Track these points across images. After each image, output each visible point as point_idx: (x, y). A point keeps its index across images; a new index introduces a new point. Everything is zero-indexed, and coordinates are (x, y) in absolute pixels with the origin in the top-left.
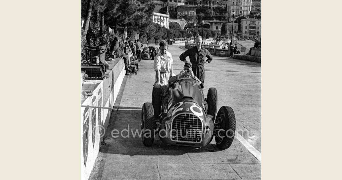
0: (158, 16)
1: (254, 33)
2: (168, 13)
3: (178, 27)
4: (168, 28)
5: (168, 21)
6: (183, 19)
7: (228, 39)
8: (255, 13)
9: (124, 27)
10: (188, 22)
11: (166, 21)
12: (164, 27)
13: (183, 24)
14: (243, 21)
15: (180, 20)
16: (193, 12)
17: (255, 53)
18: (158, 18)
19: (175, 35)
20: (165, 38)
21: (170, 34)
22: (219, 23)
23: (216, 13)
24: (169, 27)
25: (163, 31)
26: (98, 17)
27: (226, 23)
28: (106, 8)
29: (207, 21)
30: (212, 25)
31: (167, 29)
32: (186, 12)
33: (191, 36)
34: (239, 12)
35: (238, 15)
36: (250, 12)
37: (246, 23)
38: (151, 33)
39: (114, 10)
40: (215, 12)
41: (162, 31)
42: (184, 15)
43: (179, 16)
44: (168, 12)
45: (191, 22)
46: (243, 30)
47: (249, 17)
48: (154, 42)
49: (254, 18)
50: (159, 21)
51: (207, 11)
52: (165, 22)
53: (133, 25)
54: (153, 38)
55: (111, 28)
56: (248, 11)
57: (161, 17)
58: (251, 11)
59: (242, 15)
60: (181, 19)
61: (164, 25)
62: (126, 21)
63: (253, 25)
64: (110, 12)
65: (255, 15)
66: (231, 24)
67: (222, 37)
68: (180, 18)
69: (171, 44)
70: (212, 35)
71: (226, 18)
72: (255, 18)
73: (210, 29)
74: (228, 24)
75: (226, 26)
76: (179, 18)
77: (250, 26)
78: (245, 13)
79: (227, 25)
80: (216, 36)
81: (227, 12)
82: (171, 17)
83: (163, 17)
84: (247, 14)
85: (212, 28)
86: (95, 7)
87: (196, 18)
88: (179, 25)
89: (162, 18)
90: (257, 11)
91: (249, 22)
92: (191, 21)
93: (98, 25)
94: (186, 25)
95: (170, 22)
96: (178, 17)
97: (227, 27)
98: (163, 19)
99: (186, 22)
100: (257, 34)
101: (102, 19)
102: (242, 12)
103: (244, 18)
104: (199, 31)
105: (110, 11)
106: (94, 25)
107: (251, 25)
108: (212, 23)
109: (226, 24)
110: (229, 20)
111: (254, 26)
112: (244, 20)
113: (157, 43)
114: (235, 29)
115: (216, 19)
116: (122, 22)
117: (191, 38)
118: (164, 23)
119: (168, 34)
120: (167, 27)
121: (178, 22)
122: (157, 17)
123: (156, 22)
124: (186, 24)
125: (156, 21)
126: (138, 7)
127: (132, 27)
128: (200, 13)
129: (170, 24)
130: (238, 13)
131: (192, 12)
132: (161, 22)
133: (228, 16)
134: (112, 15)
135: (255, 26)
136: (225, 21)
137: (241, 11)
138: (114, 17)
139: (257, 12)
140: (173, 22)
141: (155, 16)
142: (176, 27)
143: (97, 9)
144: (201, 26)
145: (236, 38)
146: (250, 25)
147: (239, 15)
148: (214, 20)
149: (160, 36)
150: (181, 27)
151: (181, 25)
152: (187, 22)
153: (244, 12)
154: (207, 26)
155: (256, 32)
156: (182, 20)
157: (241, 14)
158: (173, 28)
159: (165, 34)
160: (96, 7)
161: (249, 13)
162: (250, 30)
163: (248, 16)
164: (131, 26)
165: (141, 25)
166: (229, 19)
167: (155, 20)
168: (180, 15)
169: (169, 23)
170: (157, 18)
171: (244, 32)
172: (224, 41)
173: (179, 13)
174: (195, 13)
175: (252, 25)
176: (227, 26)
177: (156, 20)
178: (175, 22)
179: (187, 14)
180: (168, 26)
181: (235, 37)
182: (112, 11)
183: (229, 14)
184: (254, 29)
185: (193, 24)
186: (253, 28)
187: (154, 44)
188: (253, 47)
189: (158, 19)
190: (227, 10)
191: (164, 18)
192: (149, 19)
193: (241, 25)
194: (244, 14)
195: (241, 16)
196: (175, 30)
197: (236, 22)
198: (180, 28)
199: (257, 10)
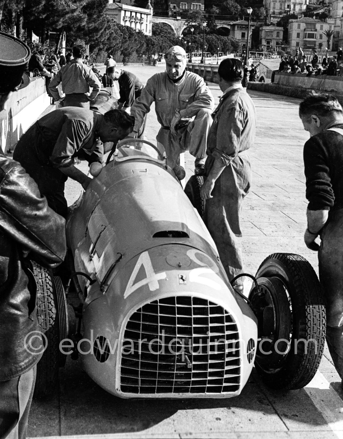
0: (131, 12)
1: (314, 46)
2: (151, 7)
3: (169, 33)
4: (150, 34)
5: (150, 21)
6: (179, 18)
7: (264, 57)
8: (315, 9)
9: (58, 33)
10: (189, 23)
11: (147, 21)
12: (140, 33)
13: (180, 27)
14: (292, 22)
15: (174, 20)
16: (200, 5)
17: (280, 79)
18: (131, 14)
19: (161, 47)
20: (142, 52)
21: (153, 45)
22: (247, 27)
23: (242, 7)
24: (153, 32)
25: (138, 39)
26: (14, 18)
27: (261, 26)
28: (24, 6)
29: (224, 21)
30: (234, 30)
31: (146, 36)
32: (186, 4)
33: (193, 49)
34: (286, 6)
35: (283, 11)
36: (307, 6)
37: (299, 27)
38: (112, 43)
39: (40, 6)
40: (240, 6)
41: (135, 40)
42: (181, 11)
43: (172, 11)
44: (149, 4)
45: (193, 24)
46: (291, 40)
47: (303, 15)
48: (122, 59)
49: (312, 17)
50: (134, 20)
51: (225, 4)
52: (145, 23)
53: (74, 30)
54: (119, 53)
55: (37, 35)
56: (302, 4)
57: (136, 13)
58: (308, 4)
59: (292, 12)
60: (176, 18)
61: (142, 28)
62: (60, 25)
63: (312, 30)
64: (34, 9)
65: (315, 13)
66: (271, 28)
67: (252, 54)
68: (174, 16)
69: (154, 64)
70: (232, 48)
71: (261, 16)
72: (314, 18)
73: (230, 37)
74: (264, 28)
75: (260, 32)
76: (172, 16)
77: (305, 32)
78: (298, 8)
79: (262, 30)
80: (240, 50)
81: (263, 6)
82: (156, 14)
83: (141, 14)
84: (300, 10)
85: (234, 35)
86: (8, 5)
87: (205, 16)
88: (172, 30)
89: (139, 15)
90: (319, 4)
91: (303, 26)
92: (195, 22)
93: (13, 31)
94: (185, 29)
95: (154, 23)
96: (170, 14)
97: (263, 34)
98: (141, 17)
99: (184, 24)
100: (319, 48)
101: (19, 21)
102: (292, 6)
103: (294, 17)
104: (208, 41)
105: (34, 7)
106: (6, 30)
107: (307, 31)
108: (233, 26)
109: (260, 28)
110: (266, 21)
111: (313, 33)
112: (294, 20)
113: (127, 62)
114: (278, 38)
115: (242, 19)
116: (54, 26)
117: (193, 53)
118: (143, 24)
119: (147, 45)
120: (148, 33)
121: (170, 24)
122: (129, 13)
123: (128, 24)
124: (185, 27)
125: (126, 21)
126: (67, 8)
127: (72, 33)
128: (212, 7)
129: (153, 27)
130: (285, 8)
131: (197, 5)
132: (137, 22)
133: (265, 13)
134: (36, 15)
135: (315, 33)
136: (260, 22)
137: (288, 4)
138: (41, 17)
139: (319, 6)
140: (160, 23)
141: (125, 11)
142: (166, 32)
143: (11, 8)
144: (213, 30)
145: (278, 55)
146: (305, 30)
147: (286, 12)
148: (237, 20)
149: (132, 48)
150: (175, 32)
151: (176, 29)
152: (186, 24)
153: (295, 6)
154: (225, 32)
155: (317, 44)
156: (177, 20)
157: (289, 10)
158: (159, 34)
159: (143, 45)
160: (10, 5)
161: (304, 7)
162: (305, 39)
163: (301, 13)
164: (70, 31)
165: (89, 30)
166: (266, 19)
167: (126, 19)
168: (175, 11)
169: (151, 24)
170: (129, 16)
171: (293, 43)
172: (255, 61)
173: (172, 6)
174: (203, 7)
175: (309, 31)
176: (263, 32)
177: (128, 19)
178: (164, 23)
179: (187, 8)
180: (150, 30)
181: (276, 54)
182: (37, 7)
183: (266, 8)
184: (313, 38)
185: (197, 26)
186: (311, 36)
187: (120, 63)
188: (278, 69)
189: (131, 17)
190: (264, 3)
191: (143, 16)
192: (99, 20)
193: (289, 31)
194: (294, 9)
195: (289, 13)
196: (162, 39)
197: (279, 24)
198: (174, 35)
199: (320, 2)
